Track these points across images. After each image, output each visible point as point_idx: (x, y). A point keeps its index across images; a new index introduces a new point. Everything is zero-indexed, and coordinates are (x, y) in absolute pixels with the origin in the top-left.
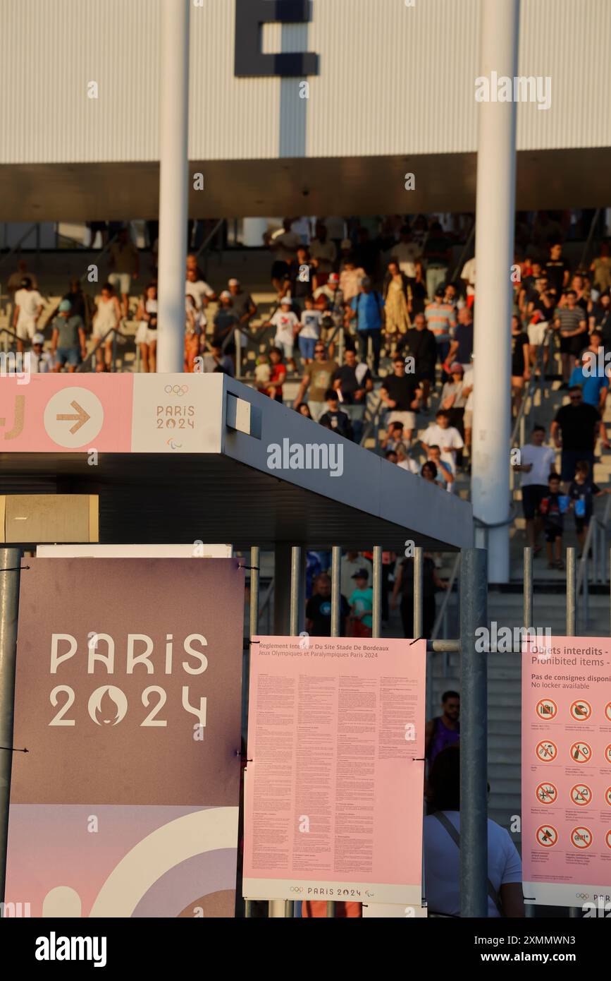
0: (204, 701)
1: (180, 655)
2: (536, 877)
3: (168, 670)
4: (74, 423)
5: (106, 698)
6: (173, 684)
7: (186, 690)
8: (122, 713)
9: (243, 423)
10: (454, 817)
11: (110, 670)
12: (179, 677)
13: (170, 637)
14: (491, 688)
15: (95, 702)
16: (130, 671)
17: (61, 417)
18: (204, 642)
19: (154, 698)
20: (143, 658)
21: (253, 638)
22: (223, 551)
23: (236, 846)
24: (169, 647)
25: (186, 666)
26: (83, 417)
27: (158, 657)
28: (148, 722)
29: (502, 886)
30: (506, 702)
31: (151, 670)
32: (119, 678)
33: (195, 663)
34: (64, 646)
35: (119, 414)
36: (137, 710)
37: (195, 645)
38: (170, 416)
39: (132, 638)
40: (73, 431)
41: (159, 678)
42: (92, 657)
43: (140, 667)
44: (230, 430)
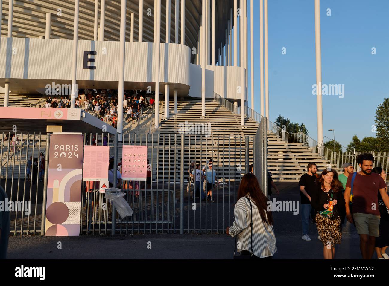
0: (77, 154)
1: (74, 148)
2: (123, 177)
3: (72, 150)
4: (58, 115)
5: (63, 154)
6: (73, 152)
7: (75, 153)
8: (65, 156)
9: (84, 116)
10: (112, 170)
11: (64, 150)
12: (74, 151)
13: (72, 145)
14: (118, 152)
15: (61, 154)
16: (66, 150)
17: (57, 114)
18: (77, 146)
19: (70, 154)
20: (68, 148)
21: (85, 146)
22: (81, 134)
23: (82, 174)
24: (72, 147)
25: (75, 149)
26: (60, 114)
27: (71, 148)
28: (69, 157)
29: (119, 179)
30: (120, 154)
31: (70, 150)
32: (65, 151)
33: (76, 149)
34: (57, 147)
35: (65, 114)
36: (67, 156)
37: (76, 147)
38: (73, 114)
39: (67, 146)
40: (59, 116)
41: (71, 151)
42: (61, 148)
43: (68, 150)
44: (82, 117)
